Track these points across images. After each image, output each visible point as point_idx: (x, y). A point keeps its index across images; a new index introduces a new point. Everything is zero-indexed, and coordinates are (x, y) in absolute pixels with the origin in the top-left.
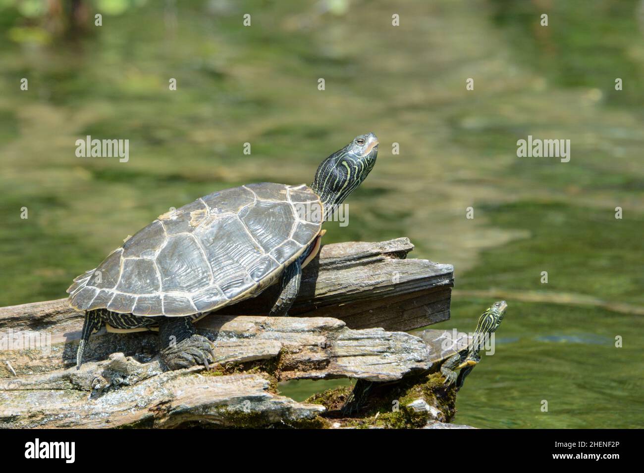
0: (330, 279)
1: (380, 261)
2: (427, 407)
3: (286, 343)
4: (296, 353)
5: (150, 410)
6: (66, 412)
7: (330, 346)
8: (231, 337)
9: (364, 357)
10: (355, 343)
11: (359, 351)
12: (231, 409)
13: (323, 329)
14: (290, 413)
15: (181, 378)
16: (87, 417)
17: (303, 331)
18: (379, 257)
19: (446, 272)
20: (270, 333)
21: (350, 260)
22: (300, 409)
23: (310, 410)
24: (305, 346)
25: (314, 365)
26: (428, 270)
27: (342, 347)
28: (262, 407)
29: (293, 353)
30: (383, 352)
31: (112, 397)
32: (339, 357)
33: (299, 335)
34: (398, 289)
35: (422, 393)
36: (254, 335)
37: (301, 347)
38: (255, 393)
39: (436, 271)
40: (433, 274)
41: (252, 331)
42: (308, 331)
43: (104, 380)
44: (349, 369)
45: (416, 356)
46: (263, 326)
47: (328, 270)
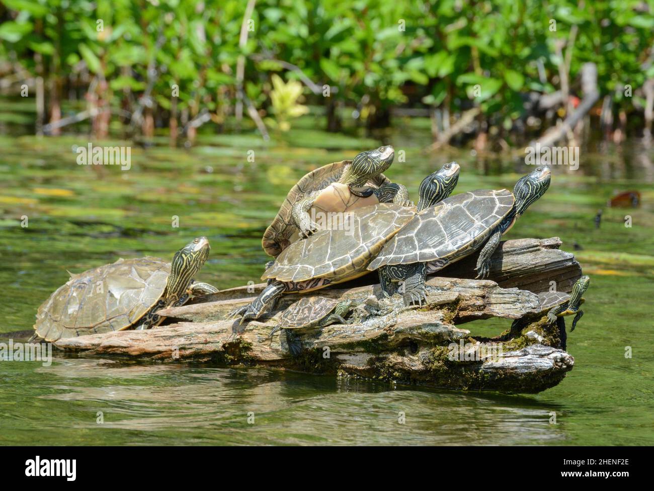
0: (513, 260)
1: (539, 250)
2: (536, 336)
3: (463, 294)
4: (468, 300)
5: (385, 330)
6: (344, 329)
7: (488, 297)
8: (438, 290)
9: (505, 305)
10: (501, 296)
11: (503, 300)
12: (424, 330)
13: (485, 286)
14: (453, 334)
15: (406, 312)
16: (354, 332)
17: (474, 287)
18: (538, 248)
19: (569, 257)
20: (457, 288)
21: (523, 249)
22: (457, 332)
23: (461, 333)
24: (473, 296)
25: (477, 308)
26: (560, 256)
27: (494, 298)
28: (438, 330)
29: (466, 300)
30: (515, 302)
31: (371, 322)
32: (492, 304)
33: (470, 290)
34: (547, 268)
35: (534, 327)
36: (449, 289)
37: (471, 297)
38: (434, 321)
39: (564, 257)
40: (563, 259)
41: (448, 286)
42: (477, 288)
43: (365, 311)
44: (494, 311)
45: (532, 305)
46: (455, 284)
47: (513, 254)
